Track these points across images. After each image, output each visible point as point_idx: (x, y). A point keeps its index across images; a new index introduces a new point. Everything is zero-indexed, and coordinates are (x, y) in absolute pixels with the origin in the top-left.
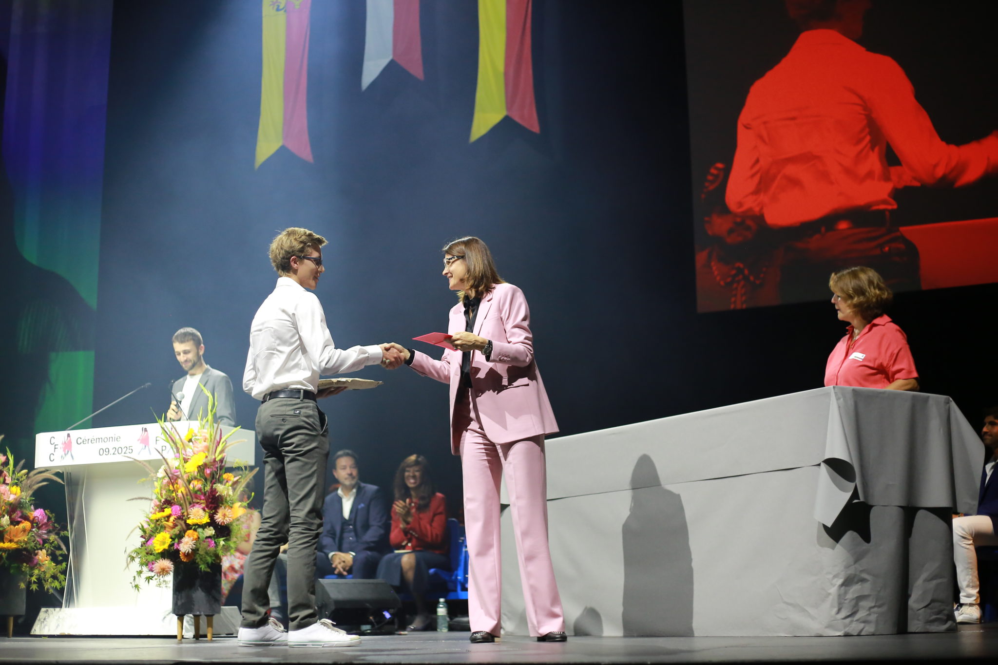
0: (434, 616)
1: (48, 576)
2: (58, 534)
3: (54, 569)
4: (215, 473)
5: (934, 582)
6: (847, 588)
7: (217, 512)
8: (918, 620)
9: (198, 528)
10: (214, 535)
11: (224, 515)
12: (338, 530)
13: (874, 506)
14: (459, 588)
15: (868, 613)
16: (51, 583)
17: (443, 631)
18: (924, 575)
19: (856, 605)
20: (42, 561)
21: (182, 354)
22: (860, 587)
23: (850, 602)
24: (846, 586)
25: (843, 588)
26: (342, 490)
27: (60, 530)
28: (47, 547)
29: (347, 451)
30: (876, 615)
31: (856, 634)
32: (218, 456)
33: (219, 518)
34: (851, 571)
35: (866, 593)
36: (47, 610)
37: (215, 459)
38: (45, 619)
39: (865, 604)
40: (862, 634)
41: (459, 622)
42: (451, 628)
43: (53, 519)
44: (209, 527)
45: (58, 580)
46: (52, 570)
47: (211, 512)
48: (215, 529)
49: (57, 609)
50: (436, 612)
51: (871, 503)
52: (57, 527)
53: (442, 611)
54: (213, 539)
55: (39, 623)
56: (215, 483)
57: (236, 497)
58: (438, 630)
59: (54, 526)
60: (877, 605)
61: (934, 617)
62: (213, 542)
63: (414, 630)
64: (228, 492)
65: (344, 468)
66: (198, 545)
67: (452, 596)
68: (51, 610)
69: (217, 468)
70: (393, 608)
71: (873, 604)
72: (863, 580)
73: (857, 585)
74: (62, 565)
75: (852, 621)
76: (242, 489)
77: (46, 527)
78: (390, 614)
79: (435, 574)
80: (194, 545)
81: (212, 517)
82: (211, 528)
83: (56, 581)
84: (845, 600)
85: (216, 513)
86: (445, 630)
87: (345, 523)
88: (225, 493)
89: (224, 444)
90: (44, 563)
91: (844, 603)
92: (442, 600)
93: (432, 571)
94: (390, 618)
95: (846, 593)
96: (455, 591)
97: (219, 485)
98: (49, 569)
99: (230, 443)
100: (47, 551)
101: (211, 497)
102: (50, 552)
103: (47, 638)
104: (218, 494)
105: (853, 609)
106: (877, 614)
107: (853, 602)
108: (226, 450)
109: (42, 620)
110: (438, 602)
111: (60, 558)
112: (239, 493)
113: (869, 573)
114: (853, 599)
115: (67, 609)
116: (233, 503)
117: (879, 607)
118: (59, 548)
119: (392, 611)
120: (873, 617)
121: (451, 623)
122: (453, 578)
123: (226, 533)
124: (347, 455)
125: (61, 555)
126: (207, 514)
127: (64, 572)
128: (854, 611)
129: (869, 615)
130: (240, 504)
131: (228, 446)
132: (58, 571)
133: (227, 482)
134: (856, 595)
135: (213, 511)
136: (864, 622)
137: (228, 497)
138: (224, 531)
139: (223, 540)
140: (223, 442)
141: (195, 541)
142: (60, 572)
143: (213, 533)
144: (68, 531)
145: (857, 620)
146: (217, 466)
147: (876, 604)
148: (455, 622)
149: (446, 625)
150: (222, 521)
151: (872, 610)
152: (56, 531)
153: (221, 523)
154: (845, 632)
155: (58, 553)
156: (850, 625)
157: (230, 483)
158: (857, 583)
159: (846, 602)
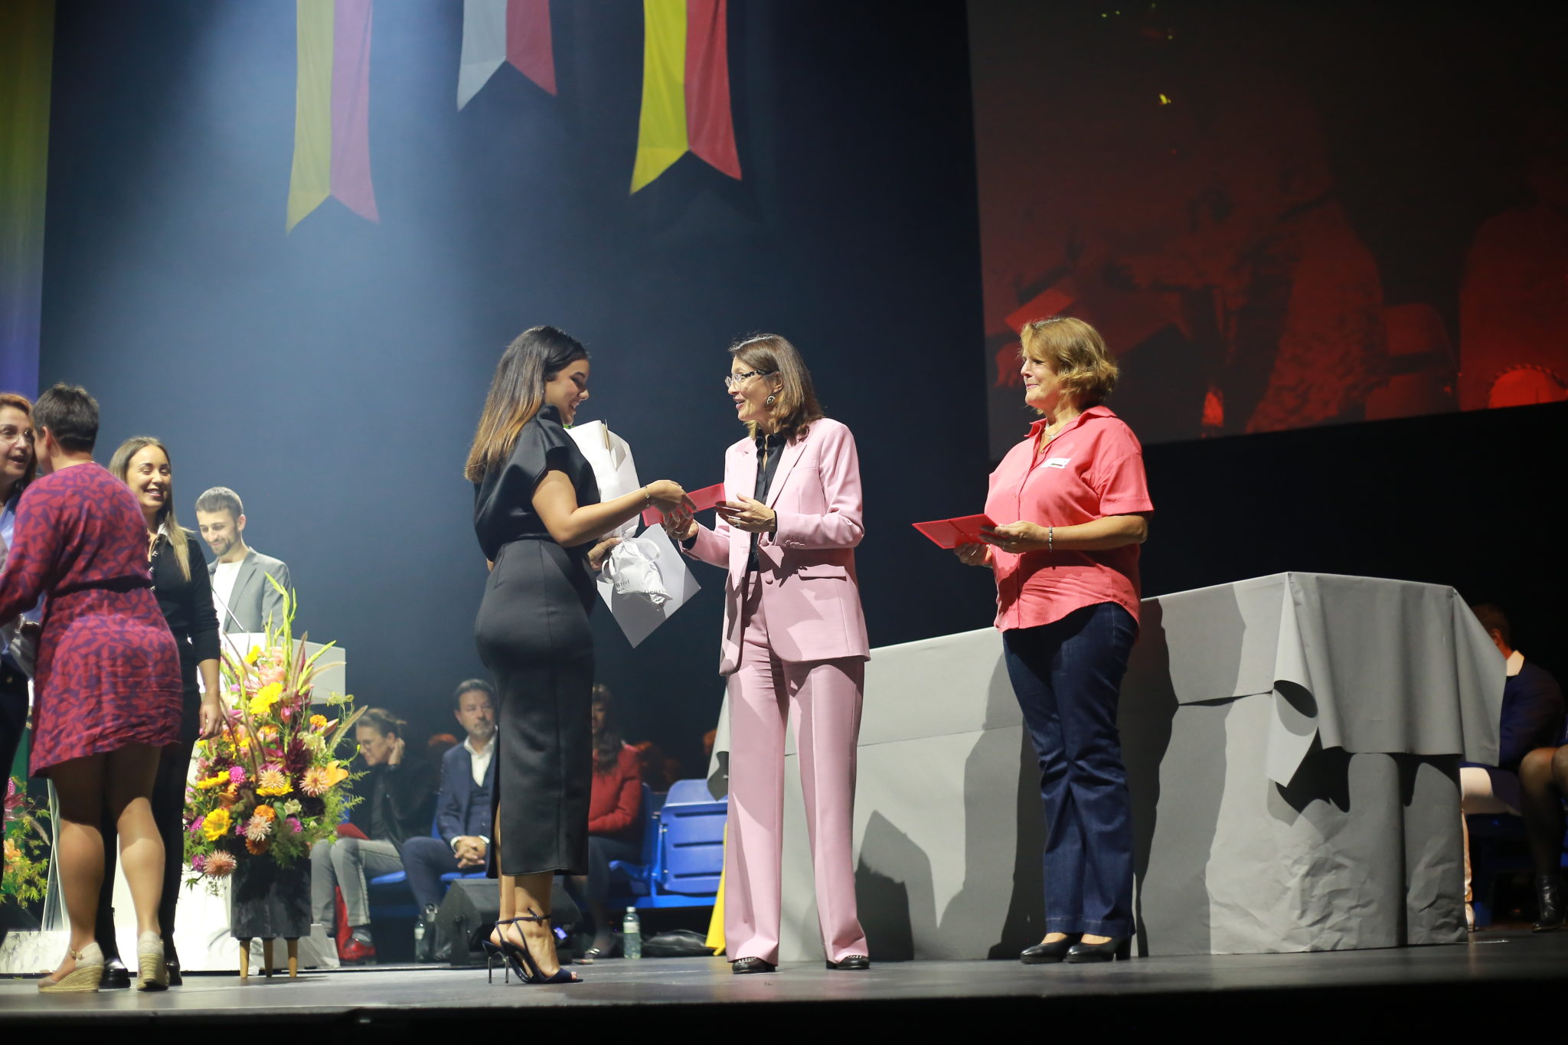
0: (619, 935)
1: (20, 880)
2: (32, 814)
3: (30, 870)
4: (297, 715)
5: (1440, 868)
6: (1315, 879)
7: (305, 777)
8: (1421, 926)
9: (274, 801)
10: (300, 812)
11: (315, 781)
12: (464, 803)
13: (1354, 754)
14: (653, 890)
15: (1346, 916)
16: (25, 891)
17: (633, 957)
18: (1426, 859)
19: (1329, 903)
20: (10, 858)
21: (210, 529)
22: (1334, 877)
23: (1320, 899)
24: (1313, 875)
25: (1309, 878)
26: (471, 742)
27: (35, 808)
28: (16, 835)
29: (477, 681)
30: (1359, 920)
31: (1329, 949)
32: (302, 687)
33: (307, 784)
34: (1318, 855)
35: (1344, 887)
36: (18, 935)
37: (298, 692)
38: (14, 949)
39: (1343, 902)
40: (1339, 947)
41: (658, 943)
42: (646, 953)
43: (24, 791)
44: (292, 799)
45: (36, 887)
46: (28, 871)
47: (295, 776)
48: (301, 802)
49: (35, 933)
50: (621, 928)
51: (1349, 750)
52: (31, 803)
53: (631, 926)
54: (298, 818)
55: (5, 955)
56: (298, 731)
57: (331, 752)
58: (626, 956)
59: (27, 801)
60: (1360, 903)
61: (1442, 921)
62: (299, 823)
63: (597, 956)
64: (319, 745)
65: (473, 708)
66: (276, 828)
67: (644, 903)
68: (24, 934)
69: (301, 707)
70: (570, 923)
71: (1354, 903)
72: (1338, 867)
73: (1330, 874)
74: (41, 863)
75: (1322, 930)
76: (339, 740)
77: (13, 803)
78: (565, 932)
79: (619, 869)
80: (270, 828)
81: (295, 784)
82: (296, 801)
83: (33, 889)
84: (1312, 897)
85: (302, 777)
86: (636, 956)
87: (476, 791)
88: (313, 747)
89: (310, 668)
90: (13, 860)
91: (1310, 902)
92: (631, 909)
93: (613, 864)
94: (565, 938)
95: (1313, 886)
96: (649, 894)
97: (305, 733)
98: (21, 869)
99: (319, 668)
100: (16, 841)
101: (295, 752)
102: (20, 842)
103: (21, 979)
104: (304, 748)
105: (1324, 911)
106: (1360, 917)
107: (1325, 901)
108: (314, 678)
109: (10, 951)
110: (626, 913)
111: (37, 852)
112: (335, 746)
113: (1347, 856)
114: (1324, 896)
115: (49, 932)
116: (327, 763)
117: (1364, 906)
118: (35, 835)
119: (567, 927)
120: (1354, 923)
121: (646, 944)
122: (645, 874)
123: (319, 808)
124: (476, 687)
125: (38, 847)
126: (289, 780)
127: (44, 875)
128: (1325, 914)
129: (1349, 918)
130: (337, 762)
131: (316, 672)
132: (37, 872)
133: (316, 728)
134: (1328, 890)
135: (298, 775)
136: (1341, 930)
137: (319, 752)
138: (314, 805)
139: (315, 820)
140: (308, 668)
141: (270, 822)
142: (39, 874)
143: (300, 810)
144: (49, 810)
145: (1330, 928)
146: (300, 703)
147: (1359, 900)
148: (653, 943)
149: (639, 948)
150: (312, 790)
151: (1354, 911)
152: (30, 809)
153: (311, 793)
154: (1313, 946)
155: (33, 843)
156: (1320, 934)
157: (322, 730)
158: (1329, 871)
159: (1314, 900)
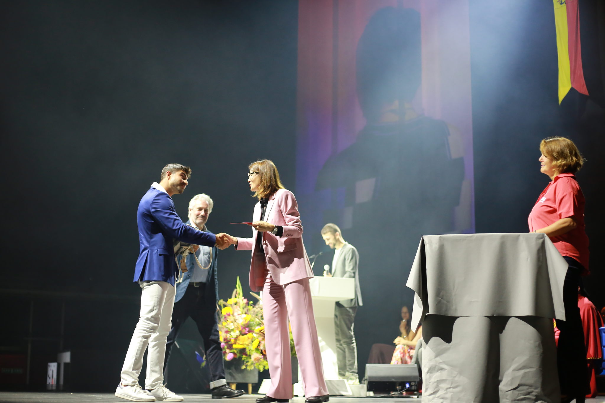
5: (522, 372)
6: (431, 374)
8: (507, 399)
13: (458, 317)
15: (445, 392)
18: (513, 367)
19: (437, 386)
22: (440, 374)
23: (433, 384)
24: (431, 373)
25: (429, 374)
30: (451, 394)
34: (432, 363)
35: (444, 378)
39: (443, 386)
51: (451, 314)
60: (451, 386)
61: (522, 397)
71: (449, 386)
72: (442, 369)
73: (438, 372)
75: (434, 397)
84: (430, 382)
91: (429, 385)
95: (430, 377)
105: (435, 389)
106: (452, 393)
107: (435, 384)
113: (447, 364)
114: (435, 382)
117: (454, 388)
120: (449, 395)
128: (435, 391)
129: (447, 393)
134: (436, 380)
136: (443, 398)
145: (438, 397)
147: (451, 385)
151: (449, 390)
156: (432, 400)
158: (438, 371)
159: (431, 384)
